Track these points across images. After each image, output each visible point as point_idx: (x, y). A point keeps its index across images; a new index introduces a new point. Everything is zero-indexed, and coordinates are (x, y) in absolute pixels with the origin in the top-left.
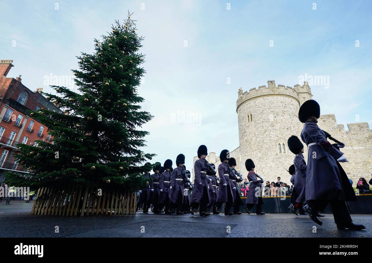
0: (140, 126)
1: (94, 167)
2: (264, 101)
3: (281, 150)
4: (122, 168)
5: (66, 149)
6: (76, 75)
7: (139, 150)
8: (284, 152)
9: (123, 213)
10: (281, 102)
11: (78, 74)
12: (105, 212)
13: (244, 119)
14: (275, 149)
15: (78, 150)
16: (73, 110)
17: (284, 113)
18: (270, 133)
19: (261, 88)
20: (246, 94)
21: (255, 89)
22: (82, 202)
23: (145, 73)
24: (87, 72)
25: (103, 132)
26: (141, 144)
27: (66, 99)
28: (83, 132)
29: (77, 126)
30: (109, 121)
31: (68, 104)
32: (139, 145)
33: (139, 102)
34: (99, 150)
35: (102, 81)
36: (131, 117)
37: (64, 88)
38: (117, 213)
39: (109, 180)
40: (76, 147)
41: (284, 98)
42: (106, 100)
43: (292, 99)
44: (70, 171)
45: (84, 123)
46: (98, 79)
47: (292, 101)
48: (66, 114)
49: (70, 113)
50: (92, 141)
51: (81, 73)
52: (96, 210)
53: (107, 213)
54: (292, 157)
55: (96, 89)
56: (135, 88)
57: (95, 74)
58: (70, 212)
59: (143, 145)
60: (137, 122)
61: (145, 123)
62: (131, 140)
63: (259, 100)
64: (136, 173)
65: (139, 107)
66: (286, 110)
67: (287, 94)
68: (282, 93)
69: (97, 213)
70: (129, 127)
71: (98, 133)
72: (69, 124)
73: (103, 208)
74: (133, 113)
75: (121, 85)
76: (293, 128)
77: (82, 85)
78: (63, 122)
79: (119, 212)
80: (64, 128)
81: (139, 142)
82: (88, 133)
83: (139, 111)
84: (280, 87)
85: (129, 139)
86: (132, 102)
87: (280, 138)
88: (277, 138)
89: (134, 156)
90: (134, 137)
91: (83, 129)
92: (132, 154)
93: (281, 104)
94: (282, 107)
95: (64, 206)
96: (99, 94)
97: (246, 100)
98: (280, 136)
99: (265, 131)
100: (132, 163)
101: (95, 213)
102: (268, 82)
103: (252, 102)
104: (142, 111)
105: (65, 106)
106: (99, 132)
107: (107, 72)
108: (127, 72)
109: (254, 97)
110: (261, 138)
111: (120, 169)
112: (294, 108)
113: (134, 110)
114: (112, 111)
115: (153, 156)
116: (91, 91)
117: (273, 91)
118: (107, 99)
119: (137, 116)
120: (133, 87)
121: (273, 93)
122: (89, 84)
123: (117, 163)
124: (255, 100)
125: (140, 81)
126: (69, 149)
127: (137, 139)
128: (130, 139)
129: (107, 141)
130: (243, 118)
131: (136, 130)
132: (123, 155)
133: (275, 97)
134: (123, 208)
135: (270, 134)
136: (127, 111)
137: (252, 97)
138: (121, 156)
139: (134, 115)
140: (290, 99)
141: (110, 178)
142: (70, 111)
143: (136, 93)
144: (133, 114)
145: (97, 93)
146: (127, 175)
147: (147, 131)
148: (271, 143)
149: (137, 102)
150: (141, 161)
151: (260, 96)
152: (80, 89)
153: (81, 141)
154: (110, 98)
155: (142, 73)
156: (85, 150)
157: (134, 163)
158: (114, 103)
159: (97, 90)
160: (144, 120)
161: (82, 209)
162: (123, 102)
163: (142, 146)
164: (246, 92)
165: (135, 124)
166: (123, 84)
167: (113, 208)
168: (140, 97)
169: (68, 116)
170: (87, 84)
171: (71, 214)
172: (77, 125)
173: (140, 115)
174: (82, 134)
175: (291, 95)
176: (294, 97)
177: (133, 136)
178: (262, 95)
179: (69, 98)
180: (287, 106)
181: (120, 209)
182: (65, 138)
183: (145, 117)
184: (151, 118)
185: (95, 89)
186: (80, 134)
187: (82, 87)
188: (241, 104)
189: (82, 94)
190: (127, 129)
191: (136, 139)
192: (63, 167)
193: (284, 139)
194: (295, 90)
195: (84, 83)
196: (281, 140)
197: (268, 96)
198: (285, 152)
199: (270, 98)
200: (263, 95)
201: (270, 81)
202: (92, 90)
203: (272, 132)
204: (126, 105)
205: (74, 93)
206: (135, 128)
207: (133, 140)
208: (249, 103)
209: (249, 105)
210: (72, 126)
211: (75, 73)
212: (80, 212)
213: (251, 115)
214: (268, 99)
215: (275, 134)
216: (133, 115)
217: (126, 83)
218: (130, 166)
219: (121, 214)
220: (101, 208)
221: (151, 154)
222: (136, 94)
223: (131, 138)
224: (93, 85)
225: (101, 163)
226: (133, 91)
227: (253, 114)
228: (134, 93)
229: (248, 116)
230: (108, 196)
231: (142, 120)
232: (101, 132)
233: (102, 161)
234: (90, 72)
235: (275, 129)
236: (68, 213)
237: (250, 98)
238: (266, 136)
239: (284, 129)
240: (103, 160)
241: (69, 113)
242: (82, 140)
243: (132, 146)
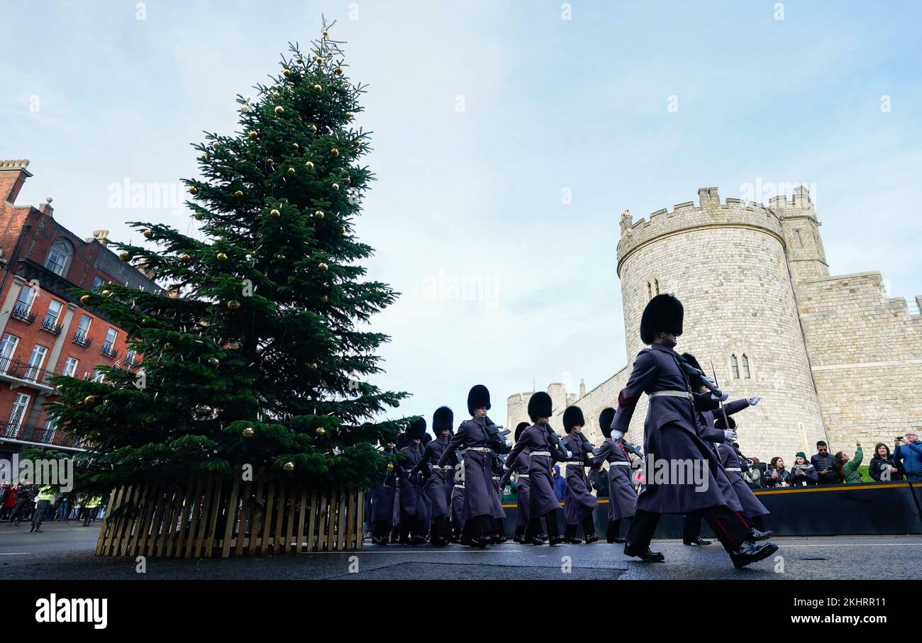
0: (364, 319)
1: (250, 429)
2: (689, 242)
3: (738, 371)
4: (323, 431)
5: (178, 385)
6: (192, 192)
7: (366, 383)
8: (746, 378)
9: (330, 548)
10: (736, 245)
11: (200, 190)
12: (284, 546)
13: (639, 292)
14: (722, 370)
15: (207, 387)
16: (191, 285)
17: (745, 272)
18: (709, 328)
19: (682, 209)
20: (642, 225)
21: (664, 211)
22: (222, 521)
23: (374, 179)
24: (223, 182)
25: (269, 340)
26: (370, 367)
27: (171, 257)
28: (217, 340)
29: (201, 326)
30: (283, 311)
31: (176, 269)
32: (363, 369)
33: (360, 257)
34: (260, 387)
35: (262, 205)
36: (340, 296)
37: (163, 228)
38: (313, 548)
39: (290, 463)
40: (203, 380)
41: (742, 233)
42: (275, 255)
43: (766, 236)
44: (190, 442)
45: (219, 317)
46: (251, 200)
47: (764, 240)
48: (173, 295)
49: (182, 293)
50: (241, 363)
51: (205, 186)
52: (259, 540)
53: (288, 548)
54: (767, 390)
55: (247, 227)
56: (349, 221)
57: (244, 190)
58: (194, 549)
59: (374, 370)
60: (358, 309)
61: (377, 311)
62: (344, 357)
63: (676, 242)
64: (360, 443)
65: (359, 270)
66: (751, 265)
67: (750, 223)
68: (737, 221)
69: (263, 549)
70: (338, 324)
71: (257, 343)
72: (181, 321)
73: (278, 535)
74: (346, 286)
75: (311, 215)
76: (770, 312)
77: (210, 219)
78: (165, 316)
79: (320, 545)
80: (169, 332)
81: (365, 362)
82: (232, 342)
83: (360, 280)
84: (731, 204)
85: (337, 354)
86: (342, 258)
87: (735, 339)
88: (727, 340)
89: (351, 398)
90: (351, 349)
91: (217, 333)
92: (346, 394)
93: (736, 250)
94: (740, 256)
95: (179, 532)
96: (256, 239)
97: (641, 242)
98: (734, 334)
99: (695, 323)
100: (348, 418)
101: (259, 549)
102: (699, 193)
103: (657, 247)
104: (369, 282)
105: (168, 273)
106: (260, 339)
107: (274, 181)
108: (326, 180)
109: (664, 232)
110: (685, 341)
111: (319, 434)
112: (771, 260)
113: (348, 279)
114: (290, 285)
115: (402, 398)
116: (234, 232)
117: (712, 216)
118: (278, 251)
119: (355, 295)
120: (344, 218)
121: (713, 222)
122: (227, 214)
123: (309, 417)
124: (665, 242)
125: (360, 203)
126: (183, 386)
127: (359, 355)
128: (341, 355)
129: (281, 361)
130: (635, 291)
131: (355, 331)
132: (323, 397)
133: (720, 231)
134: (328, 535)
135: (707, 331)
136: (330, 283)
137: (657, 235)
138: (318, 399)
139: (348, 293)
140: (759, 235)
141: (292, 457)
142: (181, 288)
143: (352, 233)
144: (347, 289)
145: (251, 236)
146: (337, 448)
147: (384, 333)
148: (711, 354)
149: (354, 258)
150: (371, 413)
151: (678, 231)
152: (210, 230)
153: (212, 365)
154: (285, 251)
155: (366, 182)
156: (225, 388)
157: (354, 418)
158: (296, 263)
159: (248, 230)
160: (375, 303)
161: (223, 539)
162: (317, 258)
163: (371, 371)
164: (642, 221)
165: (353, 315)
166: (317, 212)
167: (304, 535)
168: (362, 245)
169: (177, 301)
170: (221, 214)
171: (198, 553)
172: (202, 323)
173: (365, 291)
174: (215, 346)
175: (762, 225)
176: (771, 229)
177: (349, 346)
178: (683, 227)
179: (178, 254)
180: (754, 254)
181: (322, 538)
182: (174, 358)
183: (377, 296)
184: (392, 299)
185: (244, 226)
186: (210, 345)
187: (211, 224)
188: (628, 254)
189: (209, 240)
190: (332, 328)
191: (356, 354)
192: (171, 434)
193: (746, 341)
194: (771, 212)
195: (216, 212)
196: (739, 344)
197: (701, 228)
198: (749, 378)
199: (706, 235)
200: (686, 226)
201: (705, 190)
202: (235, 230)
203: (712, 324)
204: (327, 267)
205: (192, 240)
206: (352, 327)
207: (348, 357)
208: (651, 251)
209: (650, 254)
210: (190, 325)
211: (190, 187)
212: (220, 546)
213: (657, 283)
214: (699, 237)
215: (722, 330)
216: (345, 292)
217: (325, 209)
218: (344, 424)
219: (325, 549)
220: (272, 535)
221: (396, 393)
222: (352, 236)
223: (344, 353)
224: (240, 218)
225: (267, 419)
226: (344, 229)
227: (660, 279)
228: (346, 234)
229: (649, 286)
230: (288, 504)
231: (370, 304)
232: (264, 339)
233: (269, 413)
234: (230, 183)
235: (720, 315)
236: (189, 550)
237: (653, 236)
238: (696, 336)
239: (744, 315)
240: (273, 411)
241: (179, 293)
242: (217, 361)
243: (345, 373)
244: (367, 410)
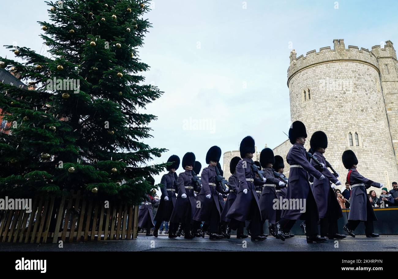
0: (143, 106)
1: (73, 168)
2: (327, 69)
3: (352, 142)
4: (116, 170)
5: (30, 141)
6: (44, 29)
7: (142, 143)
8: (357, 146)
9: (117, 239)
10: (353, 71)
11: (49, 28)
12: (91, 236)
13: (299, 96)
14: (344, 141)
15: (48, 143)
16: (41, 83)
17: (358, 87)
18: (337, 117)
19: (324, 51)
20: (302, 58)
21: (314, 51)
22: (54, 222)
23: (151, 27)
24: (63, 25)
25: (86, 116)
26: (145, 134)
27: (30, 66)
28: (55, 116)
29: (47, 107)
30: (96, 100)
31: (33, 74)
32: (141, 135)
33: (141, 71)
34: (80, 143)
35: (85, 39)
36: (129, 93)
37: (26, 49)
38: (108, 238)
39: (96, 188)
40: (46, 139)
41: (357, 65)
42: (92, 68)
43: (370, 67)
44: (37, 175)
45: (57, 103)
46: (79, 36)
47: (368, 69)
48: (31, 89)
49: (36, 87)
50: (69, 130)
51: (52, 26)
52: (75, 233)
53: (93, 238)
54: (368, 152)
55: (76, 51)
56: (136, 50)
57: (75, 29)
58: (36, 238)
59: (147, 136)
60: (139, 100)
61: (149, 101)
62: (130, 128)
63: (320, 68)
64: (138, 178)
65: (141, 78)
66: (361, 83)
67: (361, 60)
68: (354, 58)
69: (78, 239)
70: (127, 109)
71: (80, 118)
72: (35, 104)
73: (87, 230)
74: (133, 87)
75: (114, 46)
76: (371, 110)
77: (55, 45)
78: (26, 100)
79: (112, 236)
80: (27, 110)
81: (142, 131)
82: (65, 117)
83: (141, 84)
84: (351, 49)
85: (126, 126)
86: (131, 71)
87: (351, 124)
88: (347, 124)
89: (133, 151)
90: (134, 123)
91: (56, 112)
92: (130, 149)
93: (353, 74)
94: (355, 78)
95: (27, 228)
96: (81, 58)
97: (301, 68)
98: (351, 121)
99: (330, 114)
100: (131, 163)
101: (75, 238)
102: (334, 42)
103: (310, 71)
104: (146, 85)
105: (28, 76)
106: (81, 116)
107: (93, 25)
108: (123, 26)
109: (314, 63)
110: (324, 124)
111: (113, 172)
112: (372, 81)
113: (134, 83)
114: (100, 85)
115: (163, 152)
116: (68, 53)
117: (341, 55)
118: (94, 65)
119: (138, 92)
120: (133, 48)
121: (341, 58)
122: (65, 43)
123: (108, 162)
124: (314, 68)
125: (143, 40)
126: (34, 142)
127: (139, 127)
128: (128, 126)
129: (93, 129)
130: (297, 95)
131: (137, 113)
132: (117, 150)
133: (344, 64)
134: (116, 230)
135: (336, 119)
136: (124, 84)
137: (310, 64)
138: (114, 151)
139: (134, 91)
140: (366, 66)
141: (97, 184)
142: (36, 85)
143: (137, 57)
144: (133, 89)
145: (78, 56)
146: (124, 180)
147: (153, 115)
148: (338, 132)
149: (138, 71)
150: (144, 160)
151: (322, 63)
152: (53, 52)
153: (52, 130)
154: (98, 65)
155: (146, 28)
156: (59, 144)
157: (134, 163)
158: (104, 72)
159: (77, 53)
160: (149, 97)
161: (54, 232)
162: (117, 70)
163: (145, 137)
164: (302, 56)
165: (136, 104)
166: (117, 44)
167: (102, 230)
168: (143, 64)
169: (33, 92)
170: (61, 43)
171: (38, 240)
172: (47, 105)
173: (143, 90)
174: (54, 119)
175: (367, 61)
176: (372, 63)
177: (133, 121)
178: (324, 60)
179: (34, 65)
180: (362, 77)
181: (113, 232)
182: (29, 126)
183: (150, 93)
184: (159, 95)
185: (74, 50)
186: (51, 119)
187: (55, 48)
188: (294, 74)
189: (53, 57)
190: (124, 111)
191: (137, 126)
192: (26, 170)
193: (357, 125)
194: (373, 54)
195: (58, 41)
196: (353, 127)
197: (334, 62)
198: (359, 146)
199: (337, 65)
200: (326, 60)
201: (337, 40)
202: (69, 52)
203: (339, 115)
204: (122, 75)
205: (43, 57)
206: (135, 110)
207: (132, 128)
208: (307, 73)
209: (306, 75)
210: (39, 107)
211: (43, 27)
212: (52, 236)
213: (309, 91)
214: (333, 66)
215: (344, 118)
216: (132, 90)
217: (121, 42)
218: (128, 166)
219: (114, 238)
220: (83, 230)
221: (159, 149)
222: (137, 59)
223: (130, 125)
224: (72, 45)
225: (84, 163)
226: (133, 54)
227: (311, 89)
228: (134, 57)
229: (305, 92)
230: (94, 212)
231: (146, 97)
232: (84, 116)
233: (85, 159)
234: (67, 25)
235: (344, 110)
236: (33, 238)
237: (308, 65)
238: (330, 121)
239: (357, 111)
240: (87, 158)
241: (35, 87)
242: (55, 128)
243: (130, 137)
244: (142, 158)
